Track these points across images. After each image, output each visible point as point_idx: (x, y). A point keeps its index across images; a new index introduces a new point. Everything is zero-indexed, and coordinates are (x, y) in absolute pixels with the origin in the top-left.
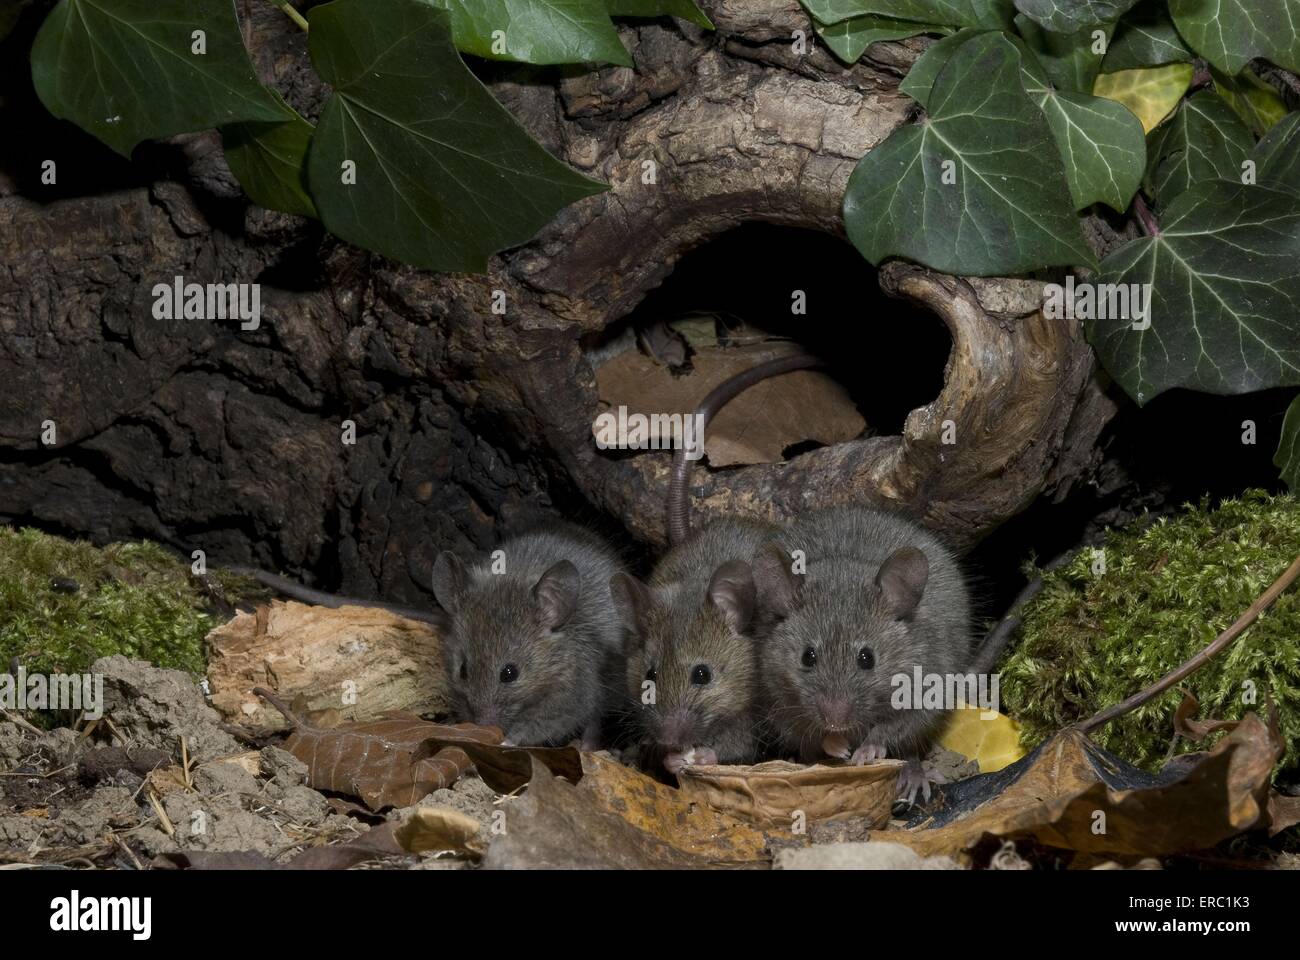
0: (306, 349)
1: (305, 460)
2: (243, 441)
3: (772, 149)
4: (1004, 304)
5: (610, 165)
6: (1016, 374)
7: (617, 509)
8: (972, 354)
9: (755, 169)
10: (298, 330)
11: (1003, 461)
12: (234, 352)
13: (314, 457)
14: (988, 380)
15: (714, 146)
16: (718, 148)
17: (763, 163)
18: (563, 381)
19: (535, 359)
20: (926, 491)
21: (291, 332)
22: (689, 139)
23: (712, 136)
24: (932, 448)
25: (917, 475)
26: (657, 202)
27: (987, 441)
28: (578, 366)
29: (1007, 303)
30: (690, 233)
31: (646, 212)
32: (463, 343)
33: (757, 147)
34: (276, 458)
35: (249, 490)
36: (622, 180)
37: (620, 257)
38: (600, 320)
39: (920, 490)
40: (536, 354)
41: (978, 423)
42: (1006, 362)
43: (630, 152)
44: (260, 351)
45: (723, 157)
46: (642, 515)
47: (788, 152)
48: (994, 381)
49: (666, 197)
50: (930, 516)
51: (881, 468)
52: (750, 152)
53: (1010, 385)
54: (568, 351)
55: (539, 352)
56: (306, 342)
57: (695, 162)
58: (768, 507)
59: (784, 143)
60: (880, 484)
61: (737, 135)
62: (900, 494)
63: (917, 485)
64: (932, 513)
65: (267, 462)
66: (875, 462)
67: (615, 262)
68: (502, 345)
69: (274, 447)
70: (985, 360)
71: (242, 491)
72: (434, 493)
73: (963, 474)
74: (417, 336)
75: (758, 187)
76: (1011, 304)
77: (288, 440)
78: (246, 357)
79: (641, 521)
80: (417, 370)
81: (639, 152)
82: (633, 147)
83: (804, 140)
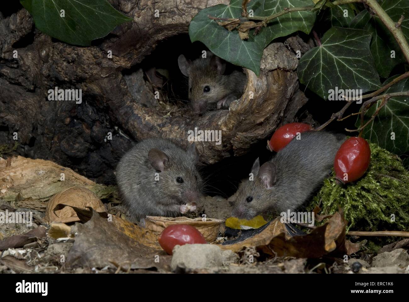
0: (29, 70)
1: (27, 108)
2: (6, 100)
3: (189, 9)
4: (265, 66)
5: (135, 12)
6: (268, 90)
7: (132, 130)
8: (253, 83)
9: (183, 16)
10: (27, 63)
11: (262, 120)
12: (4, 70)
13: (31, 107)
14: (258, 92)
15: (170, 8)
16: (171, 8)
17: (186, 14)
18: (115, 85)
19: (106, 77)
20: (236, 128)
21: (24, 63)
22: (161, 5)
23: (169, 4)
24: (238, 114)
25: (233, 123)
26: (150, 26)
27: (257, 113)
28: (121, 80)
29: (266, 66)
30: (160, 37)
31: (146, 29)
32: (82, 71)
33: (185, 8)
34: (17, 107)
35: (7, 117)
36: (139, 17)
37: (136, 44)
38: (129, 65)
39: (234, 129)
40: (107, 75)
41: (254, 106)
42: (265, 86)
43: (141, 8)
44: (13, 70)
45: (173, 11)
46: (141, 133)
47: (195, 11)
48: (260, 92)
49: (153, 24)
50: (237, 137)
51: (221, 121)
52: (183, 10)
53: (265, 94)
54: (118, 75)
55: (108, 75)
56: (29, 67)
57: (163, 13)
58: (183, 132)
59: (193, 8)
60: (221, 125)
61: (178, 4)
62: (227, 129)
63: (233, 126)
64: (238, 136)
65: (15, 108)
66: (220, 118)
67: (134, 45)
68: (95, 72)
69: (17, 103)
70: (257, 85)
71: (5, 118)
72: (70, 122)
73: (249, 124)
74: (67, 67)
75: (184, 22)
76: (267, 66)
77: (22, 101)
78: (8, 72)
79: (140, 134)
80: (66, 79)
81: (145, 8)
82: (142, 6)
83: (201, 7)
